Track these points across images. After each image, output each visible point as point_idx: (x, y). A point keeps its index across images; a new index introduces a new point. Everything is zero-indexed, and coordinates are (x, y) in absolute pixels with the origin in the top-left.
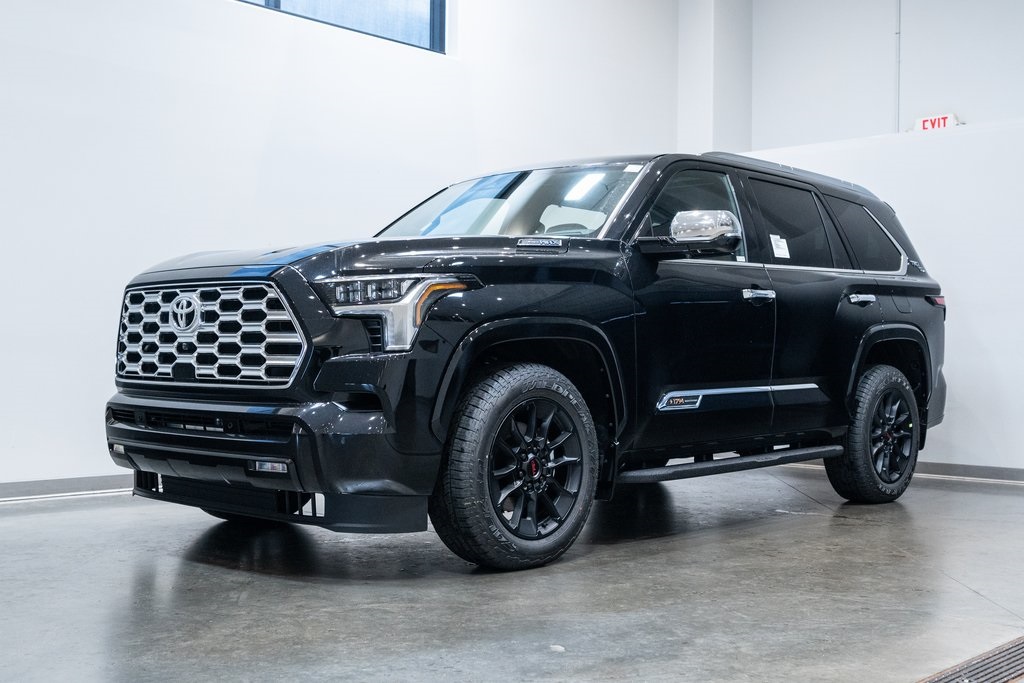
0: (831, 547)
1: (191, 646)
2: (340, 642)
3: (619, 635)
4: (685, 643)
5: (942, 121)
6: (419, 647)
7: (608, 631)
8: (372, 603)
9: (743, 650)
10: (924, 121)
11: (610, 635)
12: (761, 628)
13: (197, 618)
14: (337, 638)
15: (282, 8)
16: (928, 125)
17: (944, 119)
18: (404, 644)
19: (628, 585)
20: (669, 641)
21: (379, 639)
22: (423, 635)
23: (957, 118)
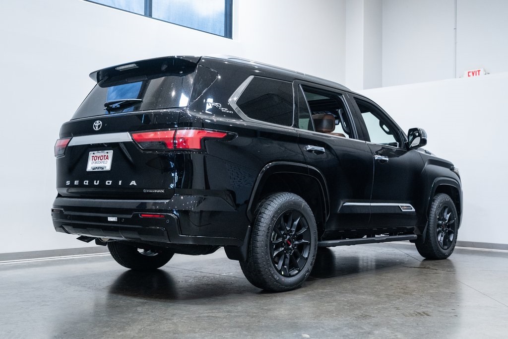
0: (432, 285)
1: (122, 335)
2: (196, 333)
3: (335, 329)
4: (370, 333)
5: (477, 72)
6: (237, 335)
7: (329, 327)
8: (209, 313)
9: (399, 336)
10: (469, 72)
11: (331, 329)
12: (406, 325)
13: (123, 320)
14: (195, 331)
15: (153, 17)
16: (471, 74)
17: (479, 71)
18: (229, 334)
19: (335, 303)
20: (361, 332)
21: (216, 331)
22: (237, 329)
23: (485, 71)
